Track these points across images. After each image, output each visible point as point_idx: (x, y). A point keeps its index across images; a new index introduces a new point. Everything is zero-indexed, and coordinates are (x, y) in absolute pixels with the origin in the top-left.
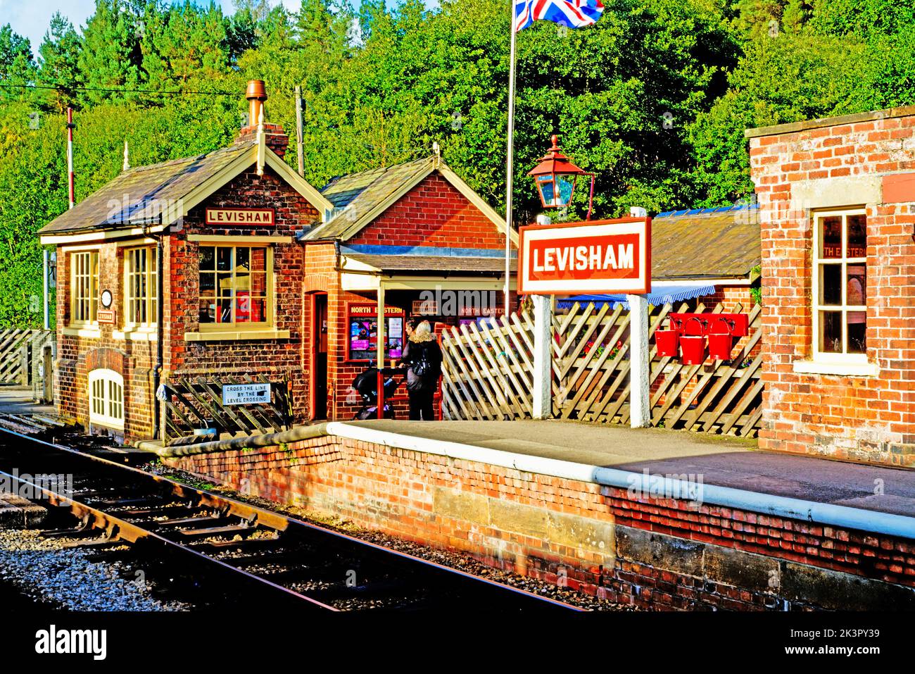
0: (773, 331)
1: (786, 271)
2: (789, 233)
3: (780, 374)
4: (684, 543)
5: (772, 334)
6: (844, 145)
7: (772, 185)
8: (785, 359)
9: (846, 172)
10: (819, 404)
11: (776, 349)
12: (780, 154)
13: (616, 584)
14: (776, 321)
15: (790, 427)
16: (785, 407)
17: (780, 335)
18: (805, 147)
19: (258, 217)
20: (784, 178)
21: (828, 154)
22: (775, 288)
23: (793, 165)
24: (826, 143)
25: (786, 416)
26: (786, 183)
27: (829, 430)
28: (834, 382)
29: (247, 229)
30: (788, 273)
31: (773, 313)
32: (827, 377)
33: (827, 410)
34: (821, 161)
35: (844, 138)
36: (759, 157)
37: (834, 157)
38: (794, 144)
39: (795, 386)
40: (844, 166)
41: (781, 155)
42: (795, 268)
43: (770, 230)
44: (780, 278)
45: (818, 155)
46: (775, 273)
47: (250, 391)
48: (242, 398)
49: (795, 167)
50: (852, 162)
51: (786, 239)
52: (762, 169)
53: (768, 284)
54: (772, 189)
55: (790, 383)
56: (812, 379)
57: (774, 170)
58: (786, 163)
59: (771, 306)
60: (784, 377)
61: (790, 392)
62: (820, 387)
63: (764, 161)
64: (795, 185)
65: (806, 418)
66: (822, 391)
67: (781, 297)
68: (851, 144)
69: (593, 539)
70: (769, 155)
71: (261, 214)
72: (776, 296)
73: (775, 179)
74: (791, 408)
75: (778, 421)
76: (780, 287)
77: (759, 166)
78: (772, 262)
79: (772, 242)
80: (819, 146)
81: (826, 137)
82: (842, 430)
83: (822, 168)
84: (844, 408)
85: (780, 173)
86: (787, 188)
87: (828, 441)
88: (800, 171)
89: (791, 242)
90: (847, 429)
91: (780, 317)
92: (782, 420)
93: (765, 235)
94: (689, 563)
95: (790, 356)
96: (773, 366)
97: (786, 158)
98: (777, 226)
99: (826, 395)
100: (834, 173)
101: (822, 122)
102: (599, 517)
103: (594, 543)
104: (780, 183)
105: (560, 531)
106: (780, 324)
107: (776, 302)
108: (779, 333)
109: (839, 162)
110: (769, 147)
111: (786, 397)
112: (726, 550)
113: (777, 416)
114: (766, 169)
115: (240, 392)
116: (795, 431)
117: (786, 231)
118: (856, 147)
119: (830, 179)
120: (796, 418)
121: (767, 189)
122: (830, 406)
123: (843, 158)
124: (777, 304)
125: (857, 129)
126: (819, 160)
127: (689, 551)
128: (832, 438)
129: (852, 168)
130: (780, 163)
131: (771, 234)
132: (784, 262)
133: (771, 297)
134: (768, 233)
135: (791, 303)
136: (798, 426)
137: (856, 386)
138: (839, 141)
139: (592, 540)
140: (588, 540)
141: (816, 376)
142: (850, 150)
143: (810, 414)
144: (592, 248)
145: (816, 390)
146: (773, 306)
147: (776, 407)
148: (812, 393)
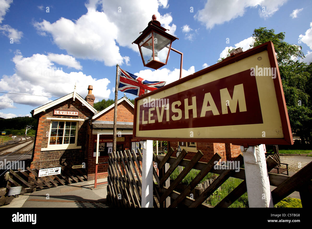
19: (73, 113)
29: (69, 116)
47: (52, 171)
48: (47, 174)
71: (74, 112)
115: (47, 171)
144: (186, 101)
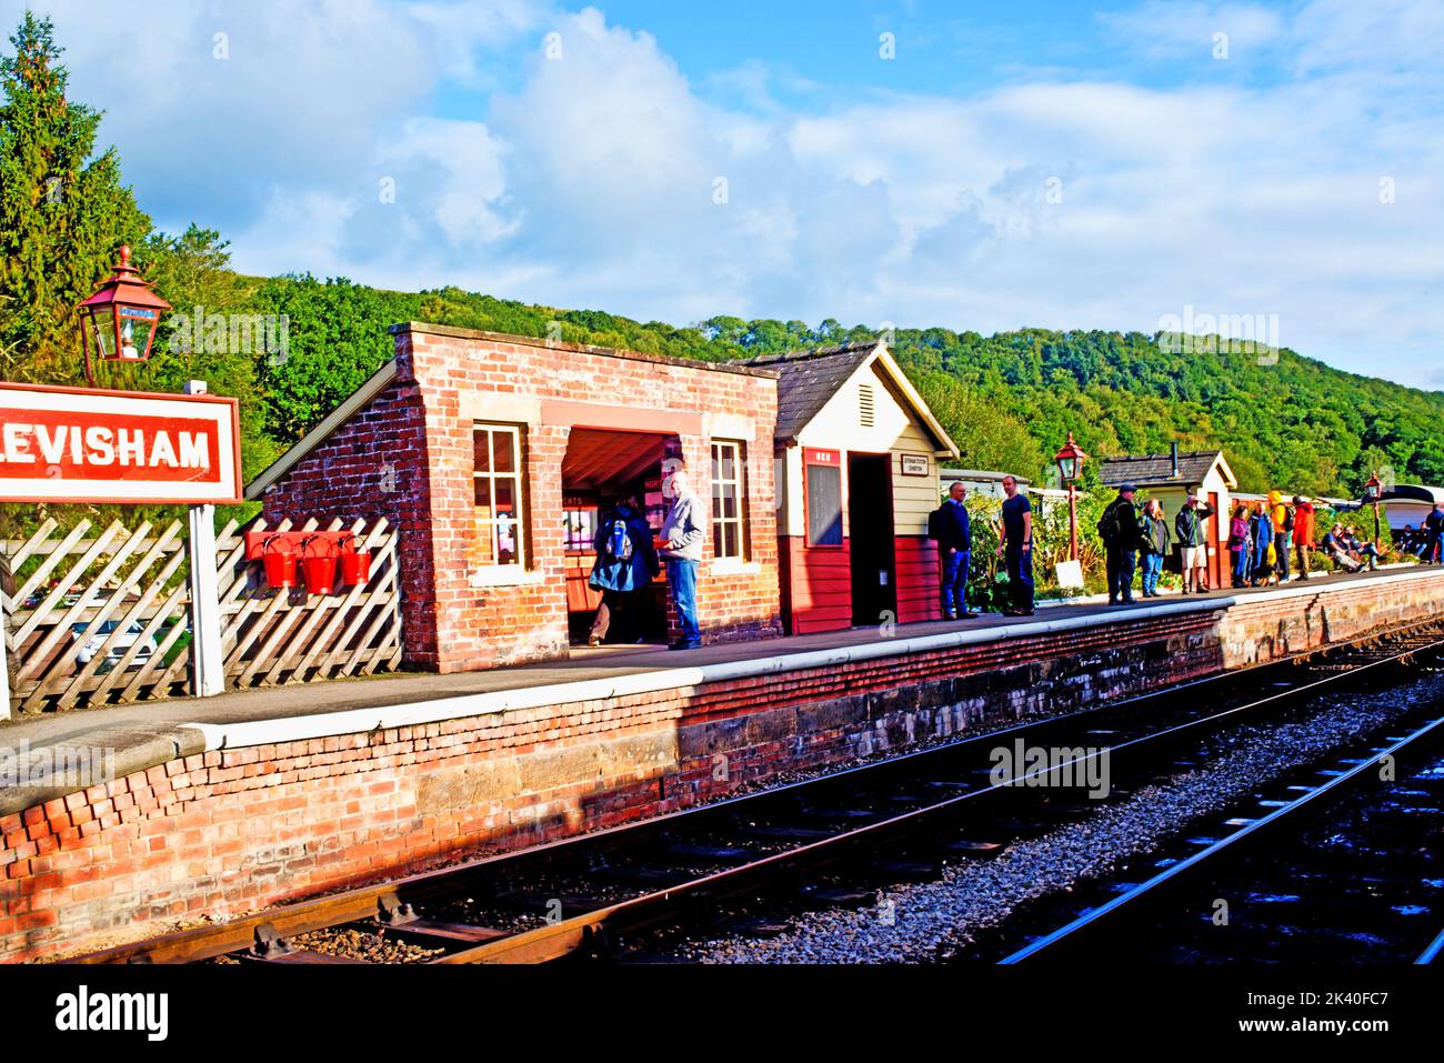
0: (446, 546)
1: (455, 482)
2: (457, 442)
3: (455, 591)
4: (733, 721)
5: (444, 549)
6: (508, 363)
7: (439, 389)
8: (460, 574)
9: (510, 389)
10: (494, 617)
11: (450, 565)
12: (446, 357)
13: (676, 790)
14: (448, 534)
15: (470, 645)
16: (462, 625)
17: (454, 550)
18: (472, 356)
20: (451, 383)
21: (494, 368)
22: (445, 499)
23: (460, 372)
24: (492, 356)
25: (464, 634)
26: (453, 389)
27: (505, 640)
28: (507, 593)
30: (457, 484)
31: (445, 527)
32: (500, 589)
33: (502, 620)
34: (488, 373)
35: (509, 356)
36: (424, 355)
37: (499, 372)
38: (460, 350)
39: (471, 602)
40: (508, 383)
41: (448, 359)
42: (464, 479)
43: (438, 437)
44: (450, 490)
45: (484, 367)
46: (445, 483)
49: (462, 375)
50: (516, 381)
51: (454, 448)
52: (428, 369)
53: (438, 496)
54: (438, 393)
55: (466, 599)
56: (487, 593)
57: (439, 372)
58: (451, 368)
59: (443, 519)
60: (461, 594)
61: (466, 609)
62: (495, 600)
63: (430, 361)
64: (463, 394)
65: (484, 633)
66: (497, 603)
67: (452, 509)
68: (514, 363)
69: (651, 753)
70: (433, 355)
72: (446, 509)
73: (441, 383)
74: (468, 625)
75: (456, 641)
76: (450, 498)
77: (424, 365)
78: (441, 471)
79: (440, 450)
80: (485, 358)
81: (492, 351)
82: (516, 639)
83: (488, 381)
84: (517, 617)
85: (447, 378)
86: (454, 394)
87: (509, 650)
88: (467, 380)
89: (460, 451)
90: (520, 636)
91: (453, 530)
92: (461, 639)
93: (433, 442)
94: (737, 738)
95: (465, 571)
96: (448, 583)
97: (453, 363)
98: (444, 433)
99: (500, 607)
100: (501, 388)
101: (492, 336)
102: (658, 728)
103: (653, 757)
104: (447, 388)
105: (616, 760)
106: (452, 539)
107: (447, 514)
108: (452, 547)
109: (504, 380)
110: (434, 347)
111: (464, 615)
112: (762, 714)
113: (454, 636)
114: (432, 371)
116: (474, 648)
117: (454, 440)
118: (519, 368)
119: (496, 393)
120: (474, 634)
121: (434, 392)
122: (505, 617)
123: (509, 375)
124: (449, 517)
125: (520, 351)
126: (485, 372)
127: (737, 728)
128: (511, 648)
129: (516, 386)
130: (447, 367)
131: (439, 442)
132: (453, 473)
133: (441, 509)
134: (436, 440)
135: (464, 516)
136: (477, 643)
137: (526, 594)
138: (503, 358)
139: (650, 756)
140: (647, 756)
141: (491, 590)
142: (514, 369)
143: (487, 628)
144: (123, 432)
145: (491, 603)
146: (445, 518)
147: (454, 626)
148: (488, 607)
